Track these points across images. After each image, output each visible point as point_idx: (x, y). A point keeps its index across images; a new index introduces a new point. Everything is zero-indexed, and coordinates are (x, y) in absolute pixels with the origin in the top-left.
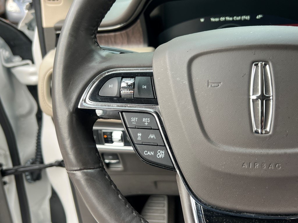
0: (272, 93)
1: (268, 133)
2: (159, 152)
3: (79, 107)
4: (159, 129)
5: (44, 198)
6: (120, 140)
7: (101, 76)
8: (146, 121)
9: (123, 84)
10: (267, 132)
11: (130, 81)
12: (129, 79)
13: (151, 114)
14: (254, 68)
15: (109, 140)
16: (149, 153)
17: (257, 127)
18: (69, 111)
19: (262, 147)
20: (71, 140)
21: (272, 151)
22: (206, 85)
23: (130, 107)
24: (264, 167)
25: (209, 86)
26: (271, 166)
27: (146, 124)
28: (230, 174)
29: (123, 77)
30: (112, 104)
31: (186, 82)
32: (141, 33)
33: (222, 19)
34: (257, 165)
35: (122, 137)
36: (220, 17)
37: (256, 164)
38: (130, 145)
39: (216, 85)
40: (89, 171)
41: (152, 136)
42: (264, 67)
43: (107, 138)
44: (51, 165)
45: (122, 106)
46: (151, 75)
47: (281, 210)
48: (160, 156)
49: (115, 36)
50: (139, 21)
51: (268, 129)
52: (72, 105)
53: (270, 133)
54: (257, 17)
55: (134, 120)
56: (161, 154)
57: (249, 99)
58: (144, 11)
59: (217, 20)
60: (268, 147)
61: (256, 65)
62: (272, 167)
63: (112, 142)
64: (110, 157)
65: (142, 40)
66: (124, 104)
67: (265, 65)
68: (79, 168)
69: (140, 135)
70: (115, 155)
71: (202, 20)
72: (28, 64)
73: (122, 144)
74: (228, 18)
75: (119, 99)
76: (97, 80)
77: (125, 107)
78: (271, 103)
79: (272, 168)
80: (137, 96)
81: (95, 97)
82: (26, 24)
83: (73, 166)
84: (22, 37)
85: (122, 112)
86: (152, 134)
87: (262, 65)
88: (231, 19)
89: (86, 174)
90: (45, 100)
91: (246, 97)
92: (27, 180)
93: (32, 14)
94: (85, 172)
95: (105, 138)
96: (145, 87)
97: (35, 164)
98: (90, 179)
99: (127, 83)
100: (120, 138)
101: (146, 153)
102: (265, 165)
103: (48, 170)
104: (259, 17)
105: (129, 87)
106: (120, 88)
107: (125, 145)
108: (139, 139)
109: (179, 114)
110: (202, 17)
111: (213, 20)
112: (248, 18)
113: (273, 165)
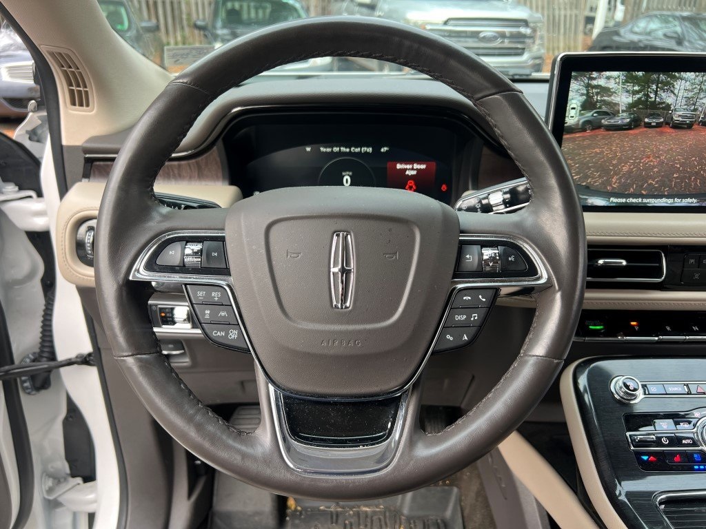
0: (353, 265)
1: (348, 308)
2: (231, 332)
3: (131, 278)
4: (231, 305)
5: (54, 419)
6: (185, 320)
7: (160, 240)
8: (216, 295)
9: (188, 251)
10: (346, 308)
11: (197, 247)
12: (195, 244)
13: (222, 287)
14: (335, 238)
15: (169, 320)
16: (219, 334)
17: (337, 302)
18: (118, 283)
19: (342, 323)
20: (120, 319)
21: (351, 327)
22: (285, 255)
23: (196, 278)
24: (344, 344)
25: (289, 257)
27: (216, 299)
28: (309, 353)
29: (187, 242)
30: (173, 275)
31: (263, 251)
32: (220, 164)
33: (336, 149)
35: (188, 315)
36: (332, 147)
37: (335, 341)
38: (197, 328)
39: (295, 255)
40: (144, 356)
41: (223, 314)
42: (345, 238)
43: (165, 317)
44: (69, 363)
45: (187, 278)
46: (222, 239)
48: (233, 337)
49: (179, 166)
50: (215, 148)
51: (348, 304)
52: (122, 275)
53: (350, 308)
54: (382, 150)
55: (201, 294)
56: (233, 334)
57: (329, 272)
58: (222, 136)
59: (329, 150)
60: (348, 323)
61: (338, 235)
62: (352, 344)
63: (174, 323)
64: (171, 346)
65: (220, 174)
66: (189, 276)
67: (347, 235)
68: (130, 354)
69: (209, 312)
70: (178, 342)
71: (308, 149)
72: (30, 197)
73: (189, 326)
74: (343, 149)
75: (183, 269)
76: (154, 245)
77: (190, 278)
78: (352, 277)
80: (205, 265)
81: (151, 266)
82: (27, 132)
83: (123, 351)
84: (21, 153)
85: (186, 285)
86: (223, 310)
87: (343, 235)
88: (348, 150)
89: (140, 360)
90: (67, 260)
91: (327, 269)
92: (25, 389)
93: (40, 118)
94: (138, 358)
95: (162, 317)
96: (216, 254)
97: (39, 361)
98: (144, 366)
99: (193, 250)
100: (185, 317)
101: (215, 333)
102: (344, 342)
103: (64, 371)
104: (384, 149)
105: (195, 254)
106: (183, 254)
107: (193, 328)
108: (207, 317)
109: (255, 288)
110: (308, 145)
111: (322, 149)
112: (370, 150)
113: (352, 342)
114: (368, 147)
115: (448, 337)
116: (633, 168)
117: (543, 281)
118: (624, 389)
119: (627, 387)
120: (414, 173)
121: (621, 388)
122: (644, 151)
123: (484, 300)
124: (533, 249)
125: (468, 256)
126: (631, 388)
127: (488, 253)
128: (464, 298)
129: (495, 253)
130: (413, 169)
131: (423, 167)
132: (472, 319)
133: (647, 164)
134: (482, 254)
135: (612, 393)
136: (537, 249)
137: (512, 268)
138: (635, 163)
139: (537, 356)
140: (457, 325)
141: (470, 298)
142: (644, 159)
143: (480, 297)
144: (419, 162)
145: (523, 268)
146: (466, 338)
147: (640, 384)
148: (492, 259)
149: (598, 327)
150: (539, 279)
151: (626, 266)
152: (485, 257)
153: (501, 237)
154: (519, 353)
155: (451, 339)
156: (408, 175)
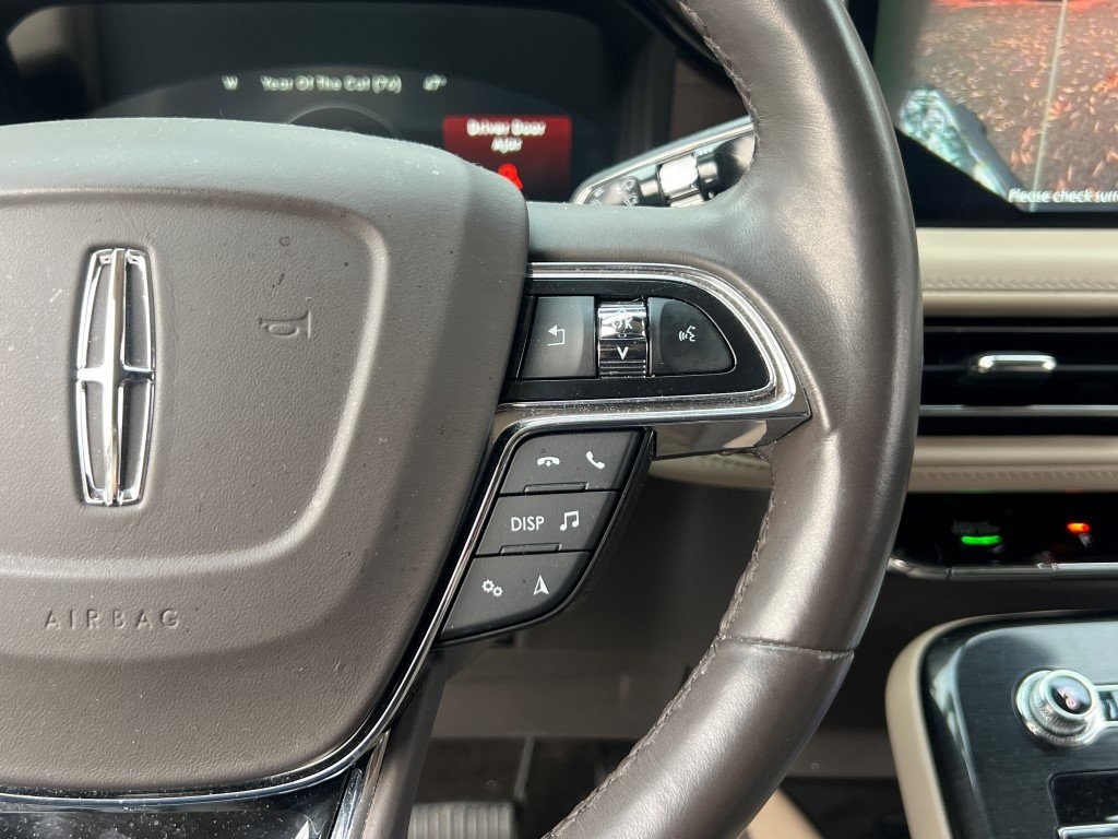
0: (152, 361)
1: (136, 502)
10: (130, 502)
14: (94, 271)
17: (97, 482)
24: (121, 624)
26: (145, 620)
33: (304, 84)
34: (95, 616)
36: (293, 76)
37: (92, 613)
42: (127, 270)
47: (200, 772)
51: (134, 491)
53: (141, 506)
54: (428, 85)
57: (72, 381)
59: (286, 85)
60: (136, 553)
61: (102, 260)
62: (148, 622)
71: (231, 83)
74: (324, 83)
78: (152, 398)
79: (148, 626)
88: (336, 85)
91: (61, 372)
102: (122, 617)
104: (433, 84)
110: (230, 73)
111: (269, 83)
112: (395, 84)
113: (149, 614)
114: (389, 75)
115: (489, 586)
116: (1072, 112)
117: (782, 403)
118: (1054, 708)
119: (1060, 700)
120: (515, 146)
121: (1044, 703)
122: (1101, 60)
123: (601, 465)
124: (755, 304)
125: (554, 331)
126: (1071, 704)
127: (616, 318)
128: (541, 462)
129: (636, 320)
130: (510, 135)
131: (537, 129)
132: (563, 527)
133: (1105, 97)
134: (597, 322)
135: (1021, 717)
136: (765, 304)
137: (687, 364)
138: (1077, 94)
139: (766, 642)
140: (511, 550)
141: (556, 461)
142: (1101, 85)
143: (589, 456)
144: (528, 116)
145: (723, 362)
146: (544, 589)
147: (1094, 691)
148: (627, 337)
149: (986, 540)
150: (771, 395)
151: (1054, 373)
152: (606, 332)
153: (659, 270)
154: (716, 631)
155: (498, 592)
156: (498, 152)
